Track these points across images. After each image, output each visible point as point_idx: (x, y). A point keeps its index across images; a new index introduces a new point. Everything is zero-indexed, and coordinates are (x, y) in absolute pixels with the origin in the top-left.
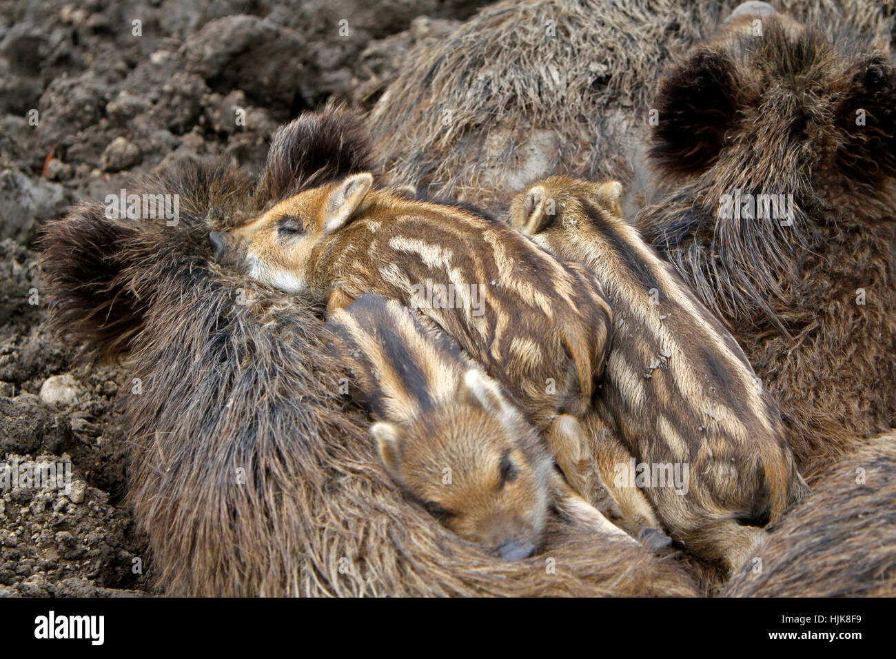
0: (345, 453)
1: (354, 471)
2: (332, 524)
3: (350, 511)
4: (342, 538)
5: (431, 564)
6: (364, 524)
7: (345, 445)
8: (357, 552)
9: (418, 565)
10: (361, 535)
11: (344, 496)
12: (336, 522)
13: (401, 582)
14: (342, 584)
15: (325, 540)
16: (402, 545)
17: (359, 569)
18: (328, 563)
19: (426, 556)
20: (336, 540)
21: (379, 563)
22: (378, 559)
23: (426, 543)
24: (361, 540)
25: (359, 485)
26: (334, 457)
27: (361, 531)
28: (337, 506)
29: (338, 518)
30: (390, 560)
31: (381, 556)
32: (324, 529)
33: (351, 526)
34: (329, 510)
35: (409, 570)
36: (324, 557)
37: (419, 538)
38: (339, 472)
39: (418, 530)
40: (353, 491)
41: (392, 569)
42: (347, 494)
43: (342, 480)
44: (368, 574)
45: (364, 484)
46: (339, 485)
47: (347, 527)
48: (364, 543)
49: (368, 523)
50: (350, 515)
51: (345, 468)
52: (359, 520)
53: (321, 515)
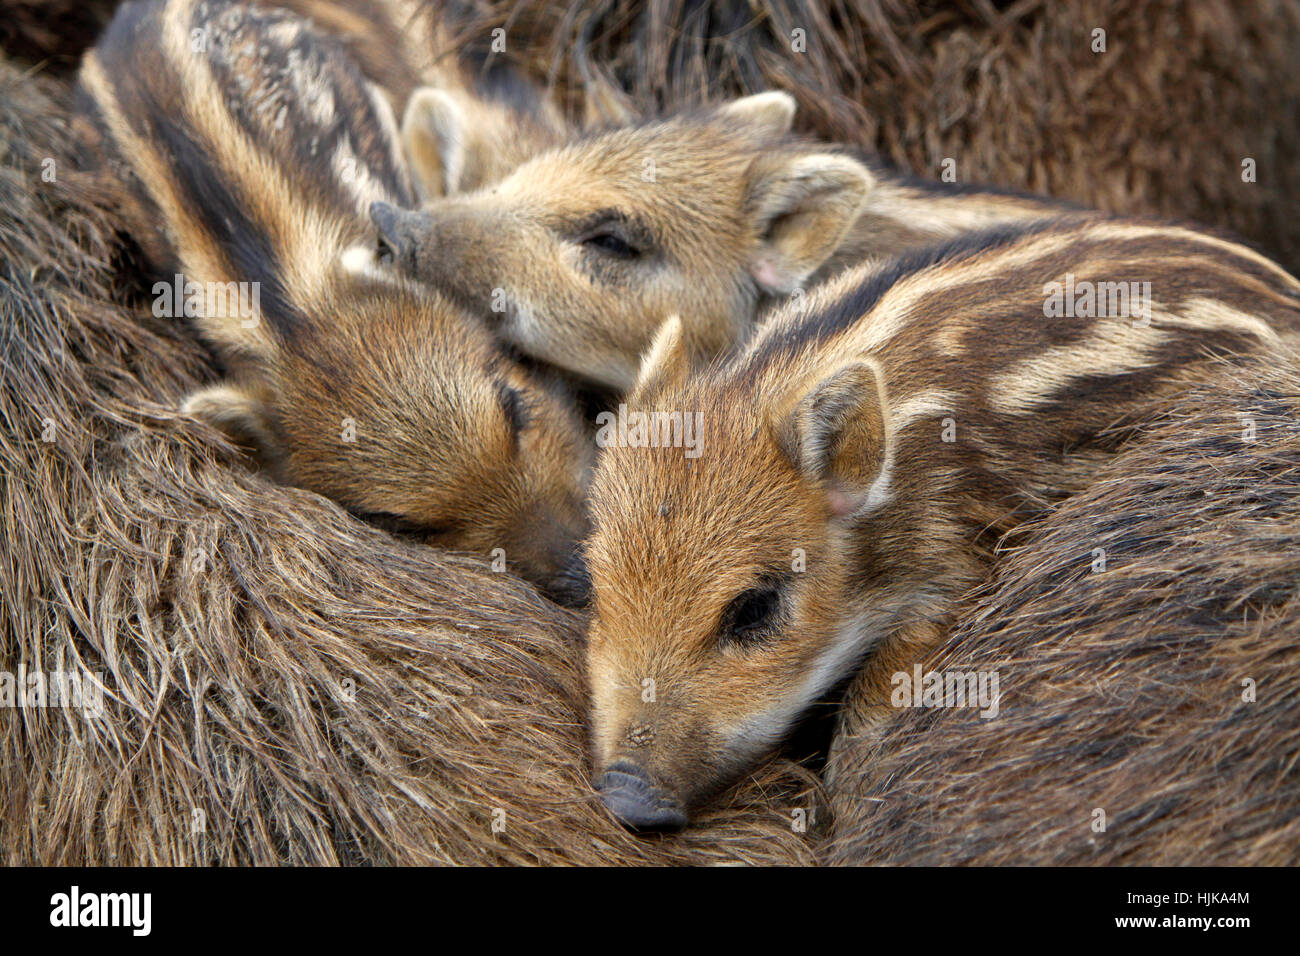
0: (133, 387)
1: (150, 422)
2: (107, 536)
3: (145, 504)
4: (128, 562)
5: (308, 615)
6: (172, 531)
7: (135, 371)
8: (158, 592)
9: (281, 617)
10: (165, 556)
11: (134, 473)
12: (113, 530)
13: (242, 655)
14: (128, 660)
15: (93, 571)
16: (248, 576)
17: (160, 625)
18: (97, 615)
19: (300, 598)
20: (115, 569)
21: (200, 614)
22: (197, 606)
23: (304, 568)
24: (165, 566)
25: (162, 450)
26: (112, 395)
27: (167, 546)
28: (118, 496)
29: (119, 523)
30: (222, 608)
31: (204, 599)
32: (92, 545)
33: (146, 536)
34: (101, 507)
35: (260, 628)
36: (91, 604)
37: (289, 558)
38: (119, 426)
39: (289, 542)
40: (150, 462)
41: (224, 628)
42: (141, 471)
43: (128, 441)
44: (176, 637)
45: (174, 447)
46: (124, 451)
47: (139, 542)
48: (171, 572)
49: (182, 527)
50: (145, 514)
51: (134, 417)
52: (162, 523)
53: (86, 517)
